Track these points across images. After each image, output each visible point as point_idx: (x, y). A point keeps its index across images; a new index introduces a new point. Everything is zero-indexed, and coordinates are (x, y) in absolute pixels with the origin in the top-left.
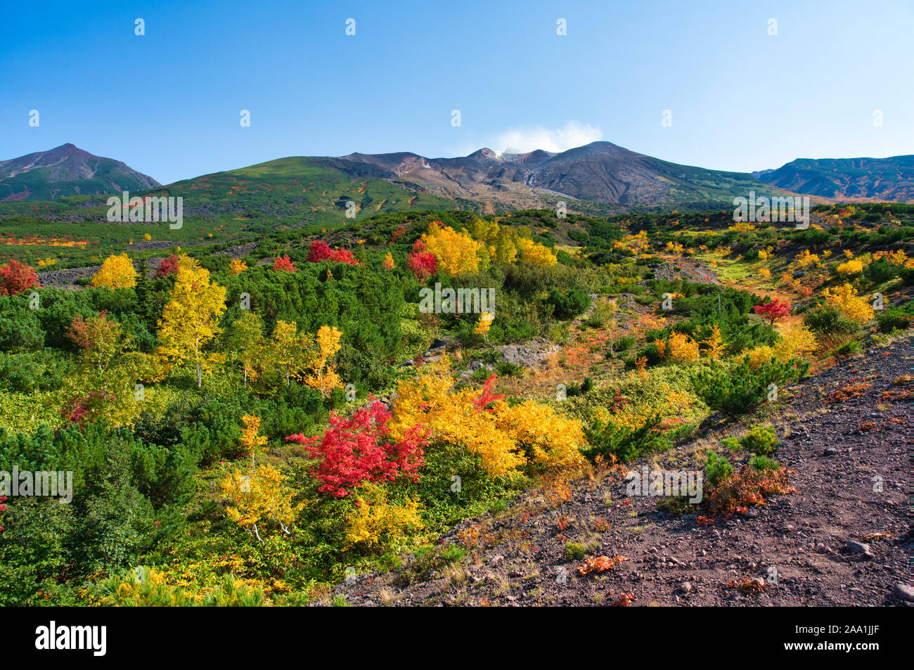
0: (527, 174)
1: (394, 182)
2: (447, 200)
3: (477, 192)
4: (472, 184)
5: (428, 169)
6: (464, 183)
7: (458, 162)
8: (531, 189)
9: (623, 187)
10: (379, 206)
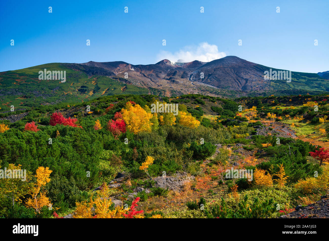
0: (189, 74)
1: (114, 78)
2: (144, 89)
3: (161, 84)
4: (158, 79)
5: (133, 71)
6: (154, 79)
7: (150, 67)
8: (192, 82)
9: (244, 82)
10: (104, 92)
